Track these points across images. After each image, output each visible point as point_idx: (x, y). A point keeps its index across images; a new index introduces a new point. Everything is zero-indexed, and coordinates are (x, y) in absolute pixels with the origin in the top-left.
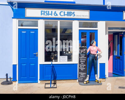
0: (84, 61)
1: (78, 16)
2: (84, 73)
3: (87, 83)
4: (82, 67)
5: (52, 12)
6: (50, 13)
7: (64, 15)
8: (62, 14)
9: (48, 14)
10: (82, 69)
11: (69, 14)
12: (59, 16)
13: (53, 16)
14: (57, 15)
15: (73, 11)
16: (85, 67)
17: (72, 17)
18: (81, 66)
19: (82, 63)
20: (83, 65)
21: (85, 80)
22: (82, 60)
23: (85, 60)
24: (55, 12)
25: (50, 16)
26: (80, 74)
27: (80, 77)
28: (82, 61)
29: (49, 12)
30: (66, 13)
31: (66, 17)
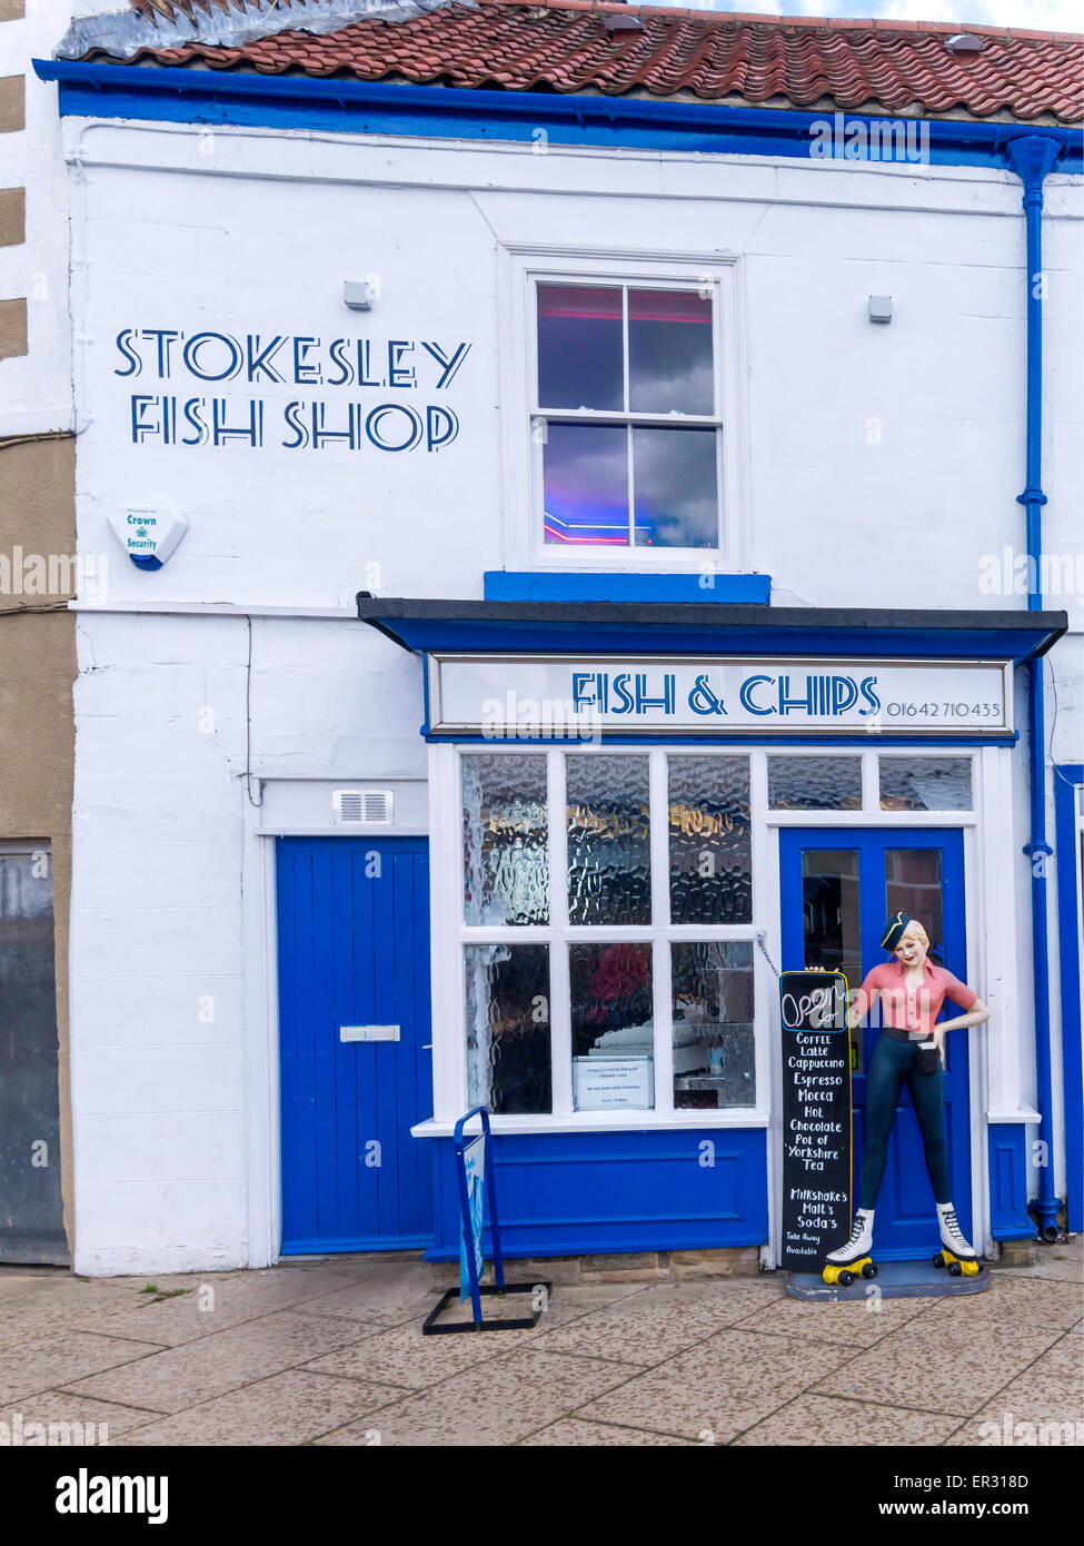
0: (826, 1089)
1: (904, 710)
2: (830, 1196)
3: (846, 1280)
4: (815, 1146)
5: (669, 682)
6: (655, 690)
7: (785, 704)
8: (765, 695)
9: (641, 703)
10: (816, 1159)
11: (823, 695)
12: (735, 717)
13: (684, 717)
14: (716, 706)
15: (858, 674)
16: (835, 1141)
17: (848, 720)
18: (806, 1134)
19: (814, 1104)
20: (819, 1127)
21: (833, 1256)
22: (808, 1081)
23: (838, 1081)
24: (700, 686)
25: (654, 718)
26: (800, 1202)
27: (800, 1231)
28: (815, 1088)
29: (641, 682)
30: (798, 692)
31: (798, 720)
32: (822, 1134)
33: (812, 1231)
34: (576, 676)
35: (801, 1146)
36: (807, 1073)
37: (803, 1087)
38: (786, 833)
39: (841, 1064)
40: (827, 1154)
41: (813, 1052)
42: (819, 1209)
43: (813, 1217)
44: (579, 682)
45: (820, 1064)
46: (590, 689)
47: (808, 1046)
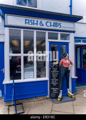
0: (56, 75)
1: (64, 27)
2: (57, 89)
5: (37, 21)
6: (35, 22)
7: (51, 25)
8: (49, 24)
9: (34, 24)
11: (55, 25)
12: (45, 27)
13: (39, 26)
14: (43, 25)
15: (59, 22)
16: (57, 82)
17: (58, 28)
19: (54, 77)
23: (58, 74)
24: (41, 22)
25: (35, 26)
31: (52, 28)
32: (55, 81)
33: (54, 93)
34: (25, 19)
35: (53, 82)
36: (54, 73)
37: (53, 75)
38: (50, 42)
39: (58, 72)
40: (56, 83)
41: (55, 70)
42: (55, 90)
43: (54, 91)
44: (26, 20)
45: (56, 72)
46: (27, 21)
47: (54, 70)
